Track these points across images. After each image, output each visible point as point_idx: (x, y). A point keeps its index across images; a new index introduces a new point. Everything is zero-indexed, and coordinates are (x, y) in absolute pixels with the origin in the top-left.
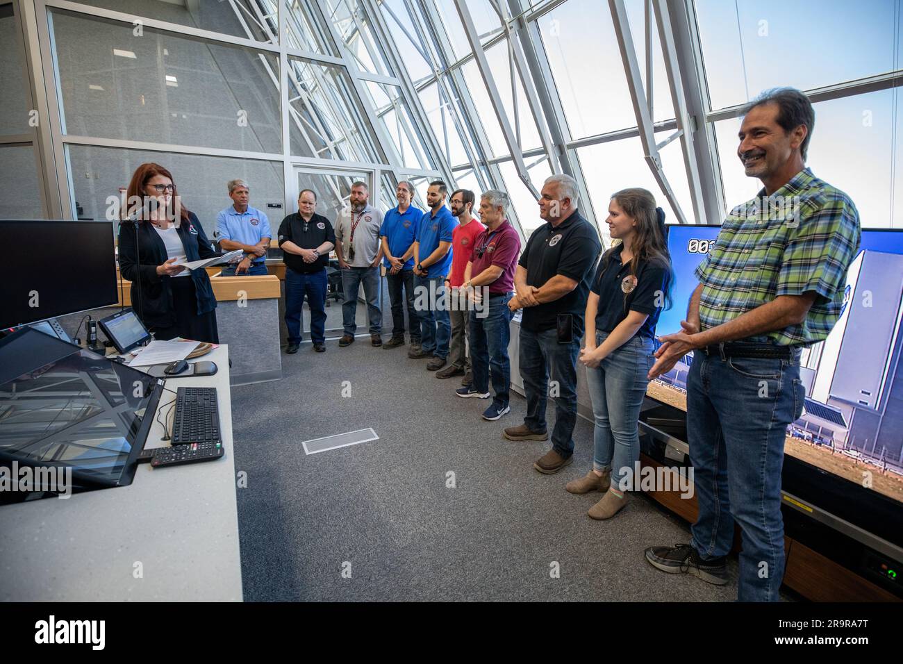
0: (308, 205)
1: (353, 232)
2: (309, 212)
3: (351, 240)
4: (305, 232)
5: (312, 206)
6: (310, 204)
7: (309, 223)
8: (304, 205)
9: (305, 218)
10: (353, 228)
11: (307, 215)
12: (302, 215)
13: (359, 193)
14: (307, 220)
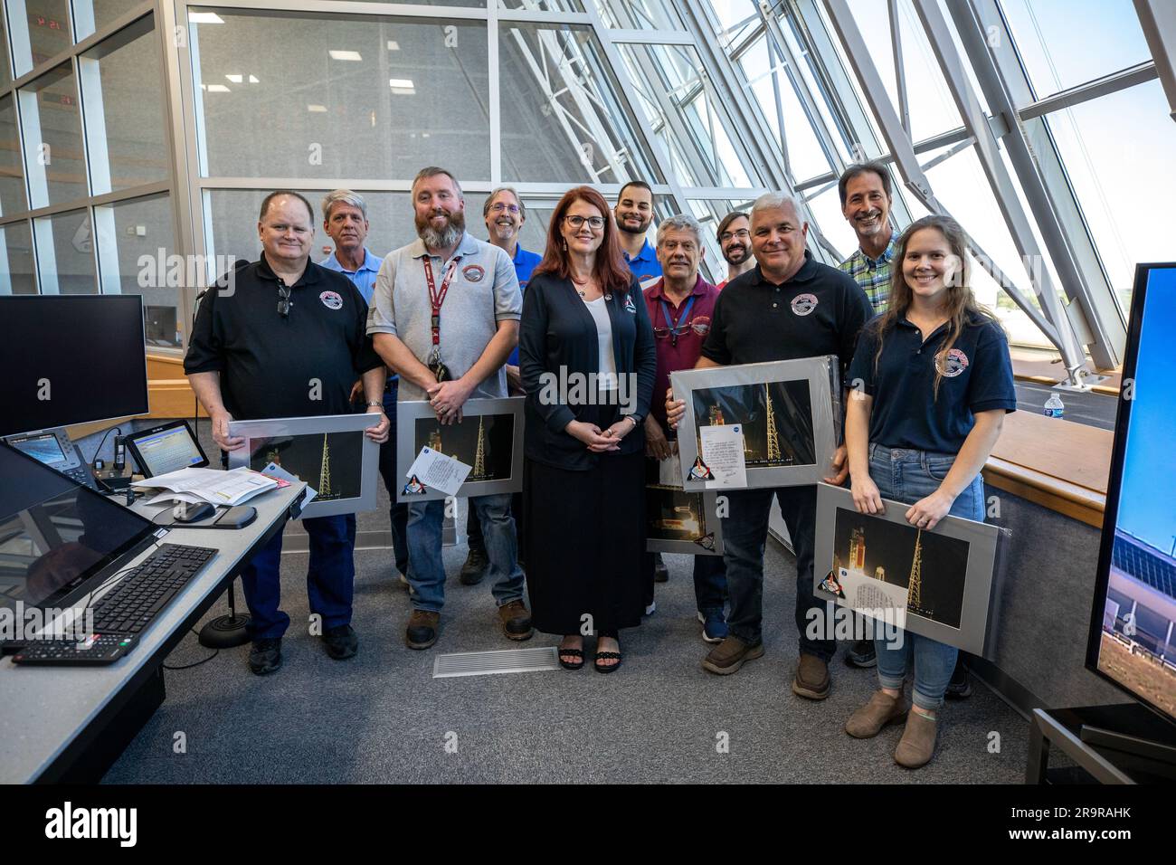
0: (292, 234)
1: (436, 316)
2: (296, 252)
3: (436, 341)
4: (284, 316)
5: (303, 236)
6: (297, 229)
7: (295, 288)
8: (276, 233)
9: (282, 275)
10: (436, 305)
11: (287, 262)
12: (274, 266)
13: (443, 194)
14: (290, 279)
